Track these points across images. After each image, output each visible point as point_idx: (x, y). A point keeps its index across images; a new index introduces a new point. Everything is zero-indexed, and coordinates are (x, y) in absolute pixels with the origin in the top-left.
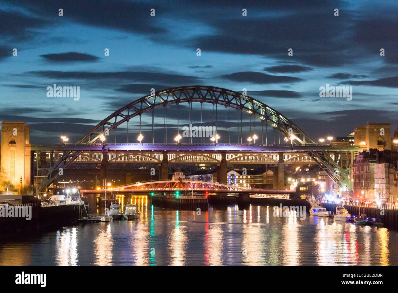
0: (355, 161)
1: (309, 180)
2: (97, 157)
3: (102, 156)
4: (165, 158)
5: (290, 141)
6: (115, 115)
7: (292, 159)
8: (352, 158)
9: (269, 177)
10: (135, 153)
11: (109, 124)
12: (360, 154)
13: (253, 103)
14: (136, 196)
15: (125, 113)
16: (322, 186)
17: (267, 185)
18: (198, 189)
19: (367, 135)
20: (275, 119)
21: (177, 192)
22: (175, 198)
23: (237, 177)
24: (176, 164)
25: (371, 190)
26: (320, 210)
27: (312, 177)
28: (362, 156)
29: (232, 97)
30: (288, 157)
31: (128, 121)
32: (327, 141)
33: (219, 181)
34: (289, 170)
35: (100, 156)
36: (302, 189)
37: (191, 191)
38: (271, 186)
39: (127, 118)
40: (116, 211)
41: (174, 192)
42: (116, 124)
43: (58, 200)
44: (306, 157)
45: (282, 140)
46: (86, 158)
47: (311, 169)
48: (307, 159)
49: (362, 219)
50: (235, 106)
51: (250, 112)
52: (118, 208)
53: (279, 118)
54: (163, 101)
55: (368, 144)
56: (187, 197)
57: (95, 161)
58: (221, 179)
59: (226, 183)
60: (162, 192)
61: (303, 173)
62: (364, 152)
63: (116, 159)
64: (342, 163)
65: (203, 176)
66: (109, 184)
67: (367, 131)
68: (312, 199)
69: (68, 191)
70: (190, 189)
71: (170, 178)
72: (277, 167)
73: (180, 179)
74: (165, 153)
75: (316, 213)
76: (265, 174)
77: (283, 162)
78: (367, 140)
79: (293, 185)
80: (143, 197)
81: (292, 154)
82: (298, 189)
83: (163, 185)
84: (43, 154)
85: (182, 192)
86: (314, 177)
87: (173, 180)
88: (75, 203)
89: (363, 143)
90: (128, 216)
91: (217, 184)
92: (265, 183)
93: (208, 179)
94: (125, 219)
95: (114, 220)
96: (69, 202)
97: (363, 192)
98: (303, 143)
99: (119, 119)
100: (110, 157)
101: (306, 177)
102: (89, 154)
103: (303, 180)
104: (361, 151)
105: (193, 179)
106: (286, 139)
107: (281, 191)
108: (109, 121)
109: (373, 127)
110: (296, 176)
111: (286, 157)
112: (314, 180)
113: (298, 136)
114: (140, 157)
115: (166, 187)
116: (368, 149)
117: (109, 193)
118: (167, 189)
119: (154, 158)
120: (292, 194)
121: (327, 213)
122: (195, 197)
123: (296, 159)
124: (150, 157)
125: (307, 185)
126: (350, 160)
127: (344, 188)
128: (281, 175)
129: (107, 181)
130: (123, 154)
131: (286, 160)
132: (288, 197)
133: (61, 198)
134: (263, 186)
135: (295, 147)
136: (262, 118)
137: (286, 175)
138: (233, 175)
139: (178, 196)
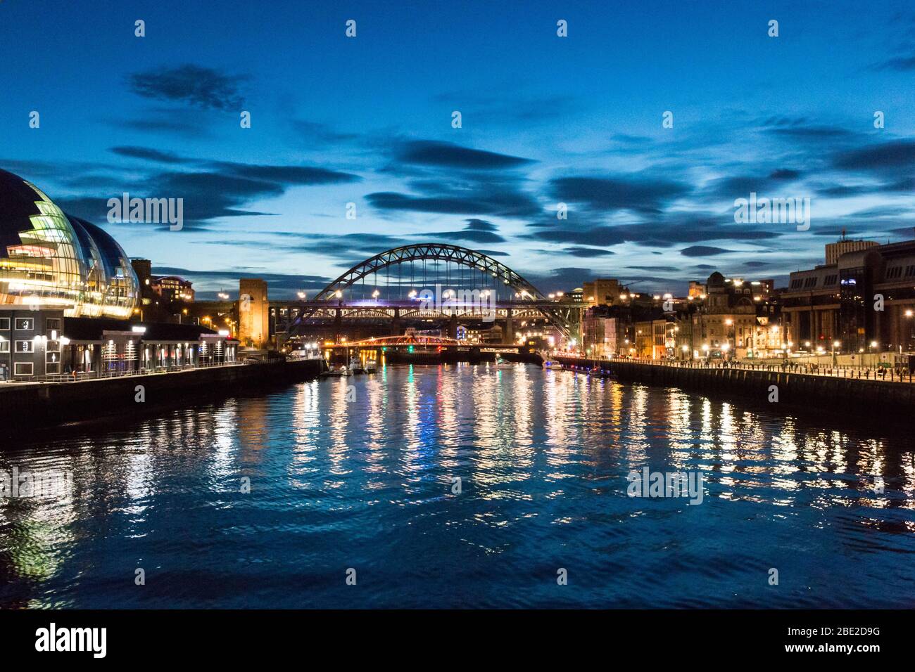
0: (584, 316)
1: (535, 334)
2: (330, 313)
3: (335, 312)
4: (397, 313)
5: (521, 297)
6: (351, 272)
7: (520, 315)
8: (581, 314)
9: (498, 332)
10: (367, 309)
11: (345, 280)
12: (590, 309)
13: (485, 261)
14: (364, 351)
15: (361, 270)
16: (551, 341)
17: (495, 339)
18: (430, 344)
19: (596, 291)
20: (506, 275)
21: (411, 347)
22: (408, 353)
23: (465, 332)
24: (407, 319)
25: (602, 344)
26: (552, 364)
27: (538, 331)
28: (592, 311)
29: (465, 254)
30: (516, 312)
31: (363, 278)
32: (556, 298)
33: (449, 335)
34: (516, 325)
35: (333, 312)
36: (531, 343)
37: (424, 346)
38: (499, 341)
39: (363, 276)
40: (357, 365)
41: (407, 347)
42: (352, 281)
43: (299, 355)
44: (534, 313)
45: (513, 295)
46: (320, 314)
47: (536, 323)
48: (536, 314)
49: (597, 371)
50: (468, 263)
51: (482, 269)
52: (358, 363)
53: (510, 275)
54: (397, 258)
55: (597, 299)
56: (420, 352)
57: (329, 316)
58: (452, 334)
59: (456, 338)
60: (395, 347)
61: (529, 328)
62: (594, 307)
63: (349, 315)
64: (571, 318)
65: (432, 331)
66: (343, 340)
67: (596, 287)
68: (543, 353)
69: (307, 346)
70: (422, 344)
71: (403, 333)
72: (506, 323)
73: (412, 334)
74: (397, 309)
75: (549, 366)
76: (492, 329)
77: (512, 317)
78: (597, 297)
79: (522, 339)
80: (371, 351)
81: (520, 309)
82: (527, 343)
83: (395, 340)
84: (278, 312)
85: (415, 347)
86: (540, 331)
87: (406, 335)
88: (316, 357)
89: (591, 299)
90: (369, 370)
91: (448, 339)
92: (492, 338)
93: (437, 334)
94: (366, 373)
95: (355, 374)
96: (311, 357)
97: (592, 346)
98: (533, 298)
99: (355, 275)
100: (343, 313)
101: (532, 332)
102: (322, 311)
103: (529, 335)
104: (591, 306)
105: (422, 334)
106: (517, 295)
107: (510, 345)
108: (345, 278)
109: (600, 282)
110: (523, 330)
111: (514, 311)
112: (540, 334)
113: (529, 292)
114: (372, 313)
115: (400, 342)
116: (597, 304)
117: (343, 348)
118: (400, 344)
119: (386, 314)
120: (520, 348)
121: (560, 366)
122: (429, 352)
123: (524, 314)
124: (382, 313)
125: (536, 339)
126: (579, 315)
127: (573, 342)
128: (509, 330)
129: (342, 336)
130: (355, 310)
131: (514, 315)
132: (516, 351)
133: (303, 353)
134: (492, 341)
135: (526, 303)
136: (494, 274)
137: (514, 331)
138: (461, 330)
139: (411, 350)
